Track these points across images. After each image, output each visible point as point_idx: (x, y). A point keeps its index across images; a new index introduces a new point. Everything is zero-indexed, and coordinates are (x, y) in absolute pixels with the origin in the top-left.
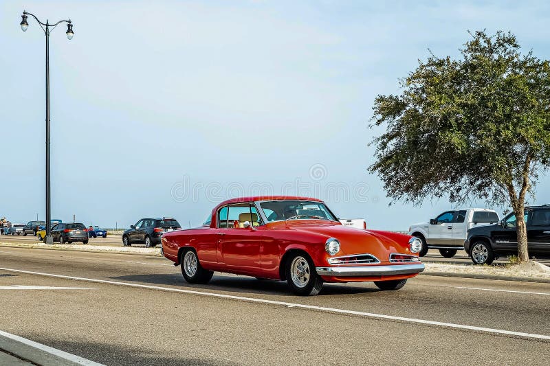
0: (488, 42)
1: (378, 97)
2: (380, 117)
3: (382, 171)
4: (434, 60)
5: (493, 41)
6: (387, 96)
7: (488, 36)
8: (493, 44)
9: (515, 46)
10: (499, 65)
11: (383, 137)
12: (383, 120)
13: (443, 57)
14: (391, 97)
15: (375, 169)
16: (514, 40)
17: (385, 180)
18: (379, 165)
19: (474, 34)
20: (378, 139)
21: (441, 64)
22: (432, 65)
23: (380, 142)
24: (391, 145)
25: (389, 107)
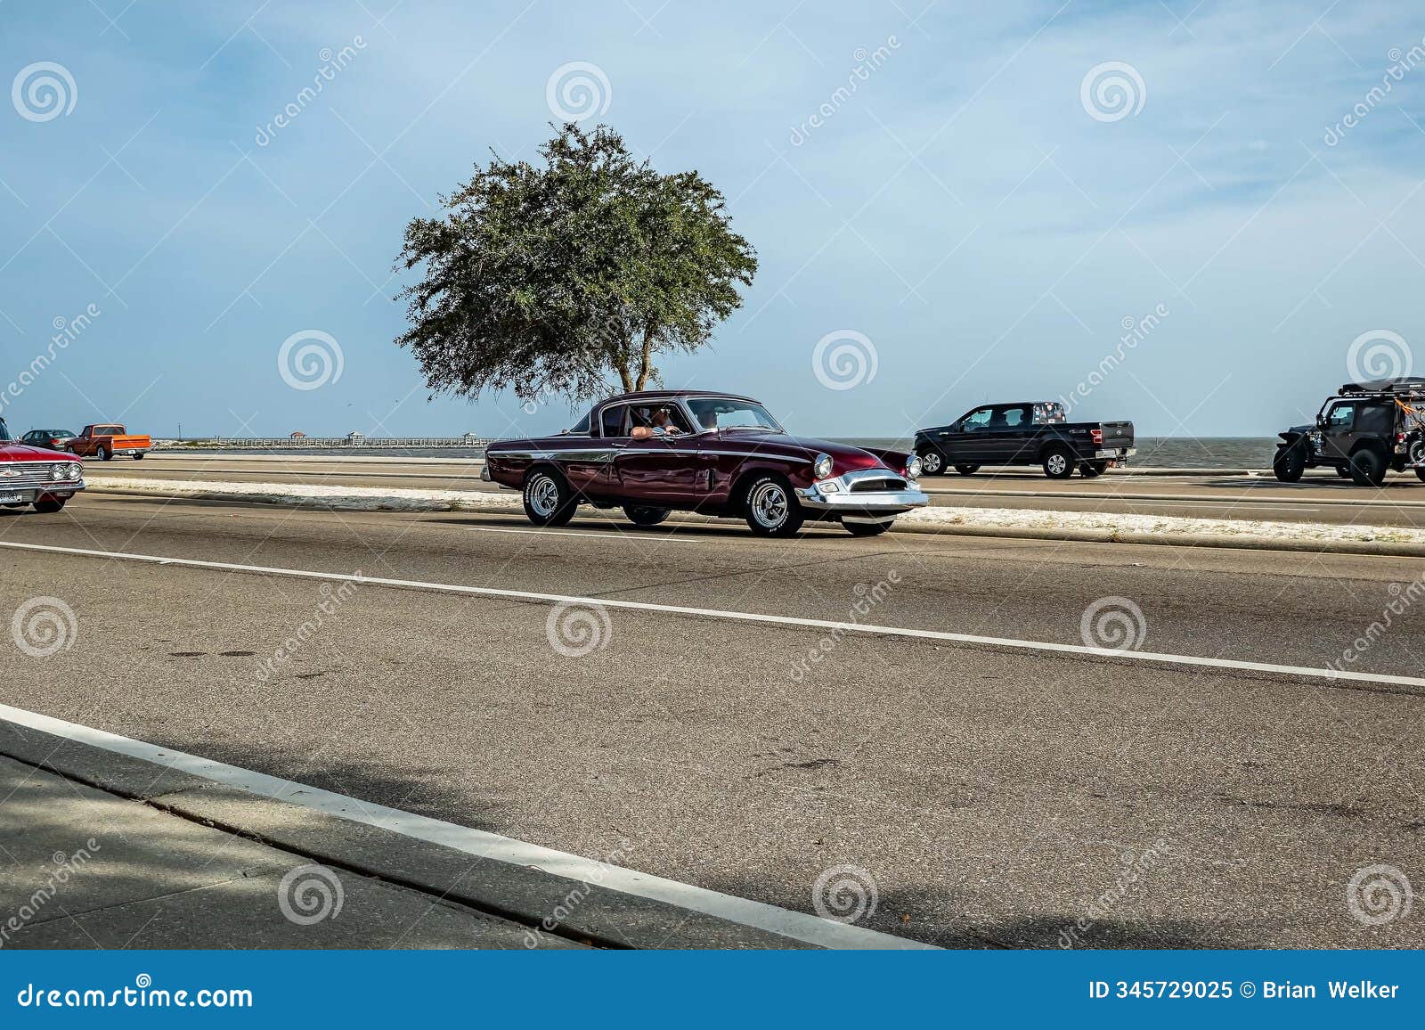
0: (582, 141)
1: (414, 222)
2: (412, 254)
3: (418, 345)
4: (500, 166)
5: (590, 142)
6: (428, 222)
7: (583, 132)
8: (590, 145)
9: (621, 151)
10: (598, 180)
11: (422, 287)
12: (418, 258)
13: (512, 161)
14: (434, 224)
15: (406, 339)
16: (618, 141)
17: (423, 360)
18: (414, 335)
19: (561, 129)
20: (412, 291)
21: (511, 172)
22: (497, 174)
23: (416, 296)
24: (434, 303)
25: (431, 239)
